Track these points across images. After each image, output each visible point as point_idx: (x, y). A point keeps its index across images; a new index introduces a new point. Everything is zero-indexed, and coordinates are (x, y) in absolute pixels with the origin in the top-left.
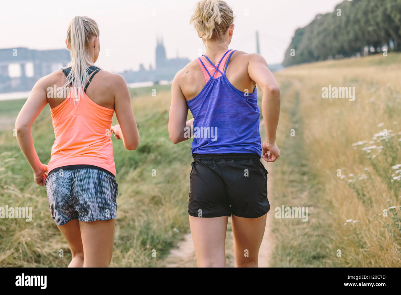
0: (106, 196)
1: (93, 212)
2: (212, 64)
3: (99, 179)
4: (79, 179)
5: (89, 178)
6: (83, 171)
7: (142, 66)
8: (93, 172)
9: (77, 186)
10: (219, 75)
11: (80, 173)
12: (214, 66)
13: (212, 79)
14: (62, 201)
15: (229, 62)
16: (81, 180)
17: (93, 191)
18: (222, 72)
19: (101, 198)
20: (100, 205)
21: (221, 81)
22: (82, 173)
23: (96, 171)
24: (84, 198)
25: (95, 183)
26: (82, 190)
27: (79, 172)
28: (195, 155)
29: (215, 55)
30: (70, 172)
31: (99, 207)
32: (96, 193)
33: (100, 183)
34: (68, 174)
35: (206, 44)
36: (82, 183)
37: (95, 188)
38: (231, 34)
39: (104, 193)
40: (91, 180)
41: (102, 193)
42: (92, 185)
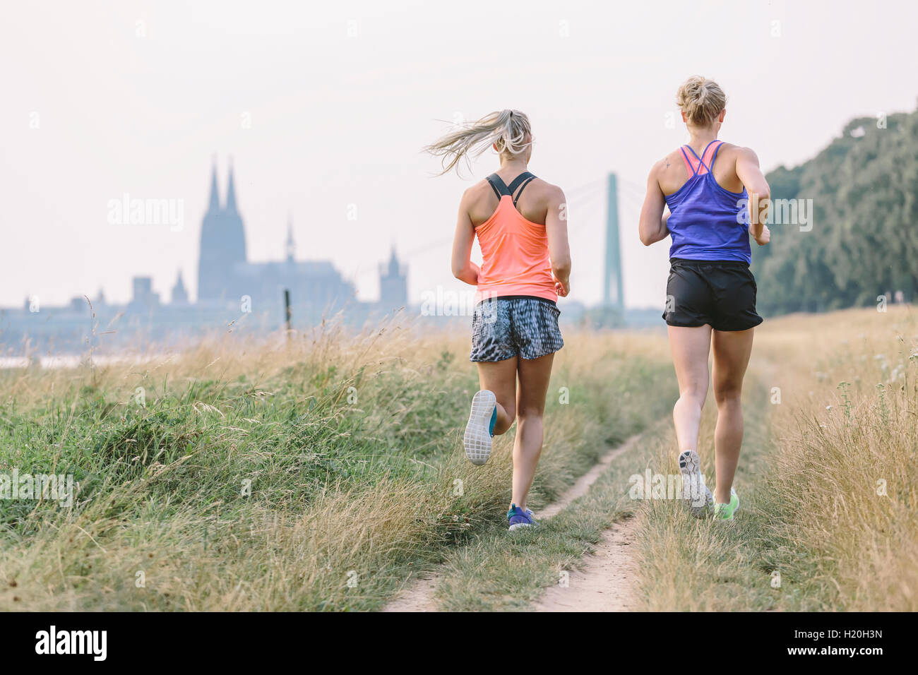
0: (550, 329)
1: (535, 349)
2: (697, 157)
3: (541, 311)
4: (519, 311)
5: (531, 310)
6: (523, 303)
7: (143, 285)
8: (534, 304)
9: (518, 319)
10: (705, 172)
11: (520, 304)
12: (698, 158)
13: (696, 175)
14: (505, 334)
15: (715, 157)
16: (522, 313)
17: (536, 326)
18: (708, 166)
19: (545, 333)
20: (543, 340)
21: (706, 179)
22: (523, 304)
23: (537, 302)
24: (527, 333)
25: (537, 317)
26: (524, 325)
27: (518, 303)
28: (672, 260)
29: (700, 146)
30: (508, 302)
31: (542, 342)
32: (539, 328)
33: (542, 315)
34: (505, 304)
35: (692, 131)
36: (524, 316)
37: (538, 322)
38: (721, 121)
39: (548, 326)
40: (533, 314)
41: (546, 326)
42: (534, 320)
